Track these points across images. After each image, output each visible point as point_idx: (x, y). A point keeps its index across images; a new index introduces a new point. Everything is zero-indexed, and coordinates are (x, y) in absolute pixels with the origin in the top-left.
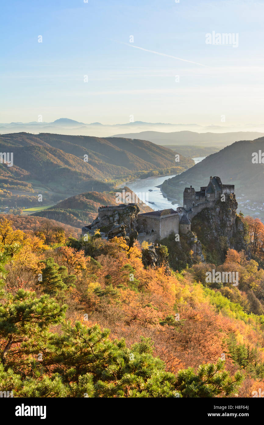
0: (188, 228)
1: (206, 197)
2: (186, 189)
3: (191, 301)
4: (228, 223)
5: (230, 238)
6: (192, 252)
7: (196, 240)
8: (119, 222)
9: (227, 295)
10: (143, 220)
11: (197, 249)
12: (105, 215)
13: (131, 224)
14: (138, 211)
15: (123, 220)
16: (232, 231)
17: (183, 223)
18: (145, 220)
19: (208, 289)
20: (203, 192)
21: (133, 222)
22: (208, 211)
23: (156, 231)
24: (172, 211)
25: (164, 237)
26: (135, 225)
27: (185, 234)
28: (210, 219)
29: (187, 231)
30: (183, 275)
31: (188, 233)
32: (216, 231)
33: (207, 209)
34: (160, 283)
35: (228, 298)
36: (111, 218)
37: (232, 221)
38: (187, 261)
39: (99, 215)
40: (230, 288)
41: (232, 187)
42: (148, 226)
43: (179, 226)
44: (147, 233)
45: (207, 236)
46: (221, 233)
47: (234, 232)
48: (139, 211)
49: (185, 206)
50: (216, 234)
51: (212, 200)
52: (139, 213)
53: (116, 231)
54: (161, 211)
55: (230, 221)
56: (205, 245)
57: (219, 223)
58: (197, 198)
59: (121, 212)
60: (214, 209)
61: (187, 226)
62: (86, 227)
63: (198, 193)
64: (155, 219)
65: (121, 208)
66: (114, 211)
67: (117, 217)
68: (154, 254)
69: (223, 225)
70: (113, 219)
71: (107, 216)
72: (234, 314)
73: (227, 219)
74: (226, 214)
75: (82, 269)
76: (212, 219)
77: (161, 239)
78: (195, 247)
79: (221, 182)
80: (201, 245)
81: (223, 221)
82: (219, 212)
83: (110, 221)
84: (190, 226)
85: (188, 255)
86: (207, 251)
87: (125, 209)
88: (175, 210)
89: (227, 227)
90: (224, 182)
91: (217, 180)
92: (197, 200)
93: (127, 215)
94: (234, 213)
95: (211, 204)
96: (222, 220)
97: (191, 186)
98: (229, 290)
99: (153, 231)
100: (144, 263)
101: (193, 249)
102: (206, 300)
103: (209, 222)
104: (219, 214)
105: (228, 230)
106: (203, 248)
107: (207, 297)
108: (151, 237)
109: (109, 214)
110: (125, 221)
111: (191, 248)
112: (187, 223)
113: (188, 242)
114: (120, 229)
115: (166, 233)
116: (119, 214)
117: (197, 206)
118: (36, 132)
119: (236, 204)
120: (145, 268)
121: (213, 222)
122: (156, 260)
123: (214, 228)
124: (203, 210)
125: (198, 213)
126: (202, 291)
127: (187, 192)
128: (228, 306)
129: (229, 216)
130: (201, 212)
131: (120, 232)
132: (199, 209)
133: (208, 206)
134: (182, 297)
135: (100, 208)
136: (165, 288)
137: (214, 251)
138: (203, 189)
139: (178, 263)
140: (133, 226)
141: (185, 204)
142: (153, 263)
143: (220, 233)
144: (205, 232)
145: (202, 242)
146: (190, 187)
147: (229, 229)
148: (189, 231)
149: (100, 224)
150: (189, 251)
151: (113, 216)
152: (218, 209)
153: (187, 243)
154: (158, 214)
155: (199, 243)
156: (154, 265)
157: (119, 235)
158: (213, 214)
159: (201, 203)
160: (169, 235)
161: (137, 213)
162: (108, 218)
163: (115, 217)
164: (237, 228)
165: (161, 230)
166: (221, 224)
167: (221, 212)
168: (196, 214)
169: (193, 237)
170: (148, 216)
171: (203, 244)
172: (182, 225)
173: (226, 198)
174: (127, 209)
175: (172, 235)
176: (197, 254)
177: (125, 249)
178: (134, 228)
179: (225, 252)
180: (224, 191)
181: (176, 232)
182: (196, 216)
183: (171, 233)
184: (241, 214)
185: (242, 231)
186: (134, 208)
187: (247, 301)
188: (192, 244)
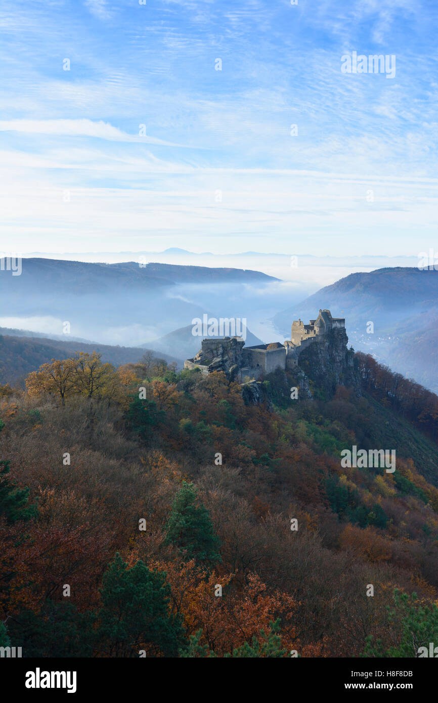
0: (295, 363)
1: (315, 331)
2: (295, 323)
3: (294, 441)
4: (337, 358)
5: (340, 373)
7: (303, 375)
8: (222, 355)
9: (334, 433)
10: (248, 354)
11: (304, 385)
12: (209, 349)
13: (236, 358)
15: (227, 354)
16: (342, 367)
17: (290, 358)
18: (250, 354)
19: (314, 426)
20: (313, 325)
21: (237, 356)
22: (317, 345)
23: (261, 366)
24: (279, 345)
25: (270, 372)
26: (239, 359)
27: (291, 369)
28: (318, 354)
29: (294, 366)
30: (288, 412)
31: (295, 368)
32: (325, 366)
33: (316, 343)
34: (261, 419)
35: (335, 437)
36: (215, 352)
37: (341, 355)
39: (203, 348)
40: (337, 426)
41: (343, 321)
42: (254, 360)
43: (286, 361)
44: (252, 367)
45: (315, 371)
46: (331, 368)
47: (343, 368)
48: (244, 344)
49: (293, 341)
50: (324, 370)
51: (321, 334)
52: (244, 347)
53: (215, 365)
54: (267, 345)
55: (339, 356)
56: (313, 381)
57: (328, 357)
58: (306, 331)
59: (225, 345)
60: (322, 343)
61: (294, 361)
62: (188, 360)
63: (306, 327)
64: (261, 353)
65: (226, 341)
66: (219, 343)
67: (221, 350)
68: (256, 389)
69: (333, 360)
70: (217, 353)
71: (211, 349)
73: (337, 354)
74: (336, 349)
75: (174, 404)
76: (321, 353)
77: (266, 374)
78: (302, 383)
79: (331, 316)
80: (308, 380)
81: (333, 356)
82: (329, 346)
83: (213, 354)
84: (297, 360)
86: (315, 386)
87: (229, 341)
88: (283, 343)
89: (337, 362)
90: (334, 316)
91: (326, 315)
92: (306, 333)
93: (231, 349)
94: (345, 347)
95: (320, 338)
96: (331, 355)
97: (300, 320)
98: (336, 428)
99: (258, 365)
100: (245, 400)
101: (300, 385)
102: (311, 439)
103: (318, 357)
104: (329, 348)
105: (337, 366)
106: (310, 384)
107: (311, 435)
108: (256, 372)
109: (213, 347)
110: (229, 355)
111: (298, 383)
112: (294, 358)
113: (295, 377)
114: (221, 363)
115: (271, 368)
116: (223, 348)
117: (304, 341)
119: (347, 339)
120: (246, 404)
121: (322, 357)
122: (258, 395)
123: (323, 363)
124: (311, 344)
125: (307, 348)
126: (307, 428)
127: (296, 325)
129: (339, 351)
130: (309, 346)
131: (220, 366)
132: (308, 344)
133: (317, 341)
134: (284, 435)
135: (203, 340)
136: (266, 429)
137: (323, 387)
138: (313, 322)
140: (238, 360)
141: (293, 338)
142: (254, 398)
143: (329, 368)
144: (313, 368)
145: (309, 377)
146: (298, 320)
147: (339, 364)
148: (296, 366)
149: (203, 357)
151: (217, 349)
152: (327, 344)
153: (293, 378)
154: (264, 347)
156: (256, 401)
157: (219, 369)
158: (322, 348)
159: (310, 337)
160: (276, 370)
161: (242, 346)
162: (212, 351)
163: (218, 350)
164: (347, 363)
165: (266, 364)
166: (330, 359)
167: (330, 346)
168: (304, 348)
169: (301, 371)
170: (253, 350)
171: (311, 379)
172: (290, 360)
173: (336, 332)
174: (232, 342)
175: (278, 371)
176: (304, 389)
177: (225, 384)
178: (239, 361)
179: (334, 389)
180: (334, 325)
181: (283, 366)
182: (305, 350)
183: (277, 368)
184: (352, 349)
185: (352, 367)
186: (238, 342)
188: (298, 379)
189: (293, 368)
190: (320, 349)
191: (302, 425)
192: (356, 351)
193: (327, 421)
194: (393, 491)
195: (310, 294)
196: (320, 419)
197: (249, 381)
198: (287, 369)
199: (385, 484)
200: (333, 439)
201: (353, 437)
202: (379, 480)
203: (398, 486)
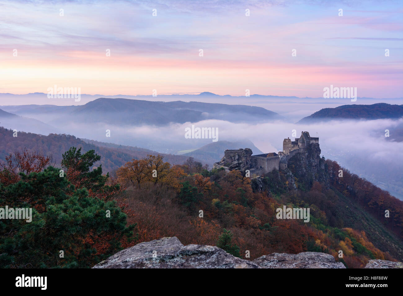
0: (285, 166)
1: (299, 145)
2: (285, 140)
4: (314, 163)
5: (315, 173)
6: (287, 183)
7: (291, 174)
8: (238, 160)
10: (255, 160)
11: (292, 181)
15: (241, 159)
16: (316, 169)
17: (282, 163)
18: (256, 160)
20: (297, 142)
21: (247, 161)
22: (300, 155)
23: (263, 168)
24: (275, 154)
25: (269, 172)
27: (283, 170)
28: (301, 160)
29: (285, 168)
30: (281, 198)
31: (285, 169)
32: (305, 168)
33: (299, 153)
34: (263, 202)
36: (233, 158)
37: (316, 162)
38: (284, 188)
39: (225, 155)
40: (314, 208)
41: (317, 139)
42: (258, 164)
43: (279, 165)
44: (257, 168)
45: (299, 172)
46: (309, 170)
47: (318, 170)
48: (252, 153)
49: (284, 151)
50: (305, 171)
51: (302, 147)
52: (252, 155)
53: (234, 166)
54: (267, 154)
55: (315, 162)
56: (297, 178)
57: (307, 163)
58: (292, 146)
59: (240, 154)
60: (304, 154)
61: (285, 165)
62: (216, 163)
63: (293, 143)
64: (263, 159)
65: (240, 151)
66: (236, 152)
67: (237, 157)
68: (260, 182)
69: (310, 165)
70: (235, 158)
71: (230, 156)
72: (316, 225)
73: (313, 160)
74: (313, 157)
75: (208, 190)
76: (303, 160)
77: (267, 173)
79: (309, 136)
81: (310, 162)
82: (308, 155)
83: (232, 159)
84: (287, 164)
85: (285, 184)
86: (299, 182)
87: (243, 151)
88: (277, 153)
89: (314, 166)
90: (311, 136)
91: (306, 135)
92: (292, 147)
93: (243, 156)
94: (318, 157)
95: (302, 150)
97: (288, 138)
99: (261, 167)
100: (253, 189)
101: (289, 180)
103: (301, 162)
104: (308, 157)
105: (313, 168)
106: (295, 180)
108: (260, 172)
109: (232, 155)
110: (242, 160)
111: (287, 179)
112: (285, 163)
113: (285, 175)
114: (238, 165)
115: (270, 169)
116: (238, 155)
117: (292, 152)
118: (188, 101)
119: (320, 151)
120: (254, 192)
121: (303, 162)
122: (261, 186)
123: (304, 167)
124: (296, 154)
127: (286, 142)
129: (315, 159)
130: (295, 155)
131: (237, 167)
132: (294, 154)
133: (300, 152)
135: (226, 151)
136: (267, 208)
137: (304, 182)
138: (297, 140)
139: (278, 189)
141: (284, 150)
142: (259, 188)
144: (297, 169)
145: (295, 176)
148: (286, 168)
149: (225, 161)
150: (285, 181)
151: (234, 156)
152: (307, 154)
153: (284, 176)
154: (265, 155)
155: (293, 177)
156: (260, 190)
157: (236, 168)
158: (303, 157)
159: (295, 149)
162: (231, 157)
164: (320, 167)
165: (266, 167)
166: (309, 164)
167: (309, 156)
168: (292, 157)
169: (289, 172)
170: (258, 157)
171: (296, 177)
172: (282, 164)
173: (313, 146)
174: (244, 152)
175: (274, 171)
176: (291, 184)
177: (240, 178)
178: (249, 164)
179: (311, 183)
180: (311, 142)
181: (277, 168)
182: (292, 158)
183: (273, 169)
184: (323, 158)
185: (323, 170)
186: (248, 152)
187: (325, 217)
188: (288, 177)
189: (284, 169)
190: (303, 158)
192: (326, 159)
194: (352, 252)
197: (255, 177)
198: (280, 169)
199: (346, 247)
201: (324, 216)
202: (342, 243)
203: (355, 249)
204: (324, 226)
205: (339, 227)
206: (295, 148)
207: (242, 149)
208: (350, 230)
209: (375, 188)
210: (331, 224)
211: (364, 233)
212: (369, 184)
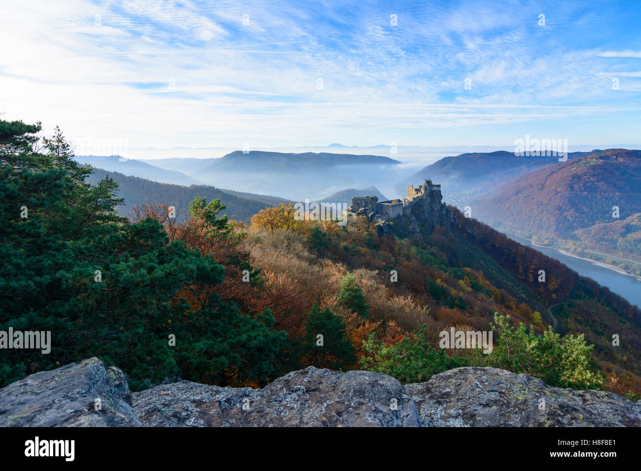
0: (409, 212)
1: (421, 192)
3: (408, 258)
4: (436, 209)
5: (437, 218)
6: (410, 227)
7: (414, 219)
8: (365, 207)
9: (433, 254)
10: (380, 206)
11: (415, 225)
12: (356, 203)
13: (373, 208)
14: (378, 200)
15: (368, 206)
17: (406, 209)
19: (420, 250)
20: (420, 189)
23: (388, 213)
24: (399, 201)
25: (393, 217)
27: (407, 216)
28: (423, 206)
31: (409, 215)
32: (428, 214)
33: (422, 200)
36: (360, 205)
38: (408, 232)
39: (353, 203)
40: (435, 250)
41: (439, 186)
42: (384, 210)
43: (404, 210)
44: (383, 214)
45: (422, 217)
47: (439, 215)
49: (408, 198)
50: (427, 216)
51: (425, 194)
52: (378, 202)
53: (361, 213)
54: (392, 201)
55: (437, 207)
56: (420, 223)
57: (430, 208)
58: (416, 192)
59: (367, 201)
60: (426, 200)
63: (416, 190)
64: (388, 206)
65: (367, 199)
66: (363, 199)
67: (364, 204)
68: (385, 227)
69: (433, 210)
70: (362, 205)
72: (437, 266)
74: (435, 203)
75: (337, 234)
76: (425, 206)
77: (392, 218)
78: (413, 224)
79: (432, 183)
81: (433, 208)
84: (410, 210)
85: (408, 228)
86: (421, 226)
88: (401, 200)
90: (434, 183)
91: (429, 182)
92: (416, 194)
93: (370, 203)
94: (440, 202)
95: (425, 196)
97: (412, 185)
99: (386, 213)
100: (379, 233)
102: (419, 257)
103: (423, 208)
105: (435, 214)
106: (418, 225)
107: (419, 255)
108: (385, 217)
109: (359, 202)
111: (411, 223)
112: (408, 209)
114: (364, 211)
115: (394, 214)
116: (365, 202)
117: (415, 198)
118: (318, 152)
119: (442, 197)
120: (379, 236)
121: (426, 208)
122: (386, 231)
123: (426, 212)
124: (419, 200)
125: (416, 202)
126: (416, 251)
127: (410, 189)
128: (433, 261)
129: (436, 205)
130: (418, 202)
131: (364, 213)
132: (417, 200)
133: (422, 198)
134: (402, 254)
135: (354, 198)
136: (391, 250)
137: (426, 226)
138: (421, 187)
139: (402, 233)
141: (408, 196)
142: (384, 232)
143: (430, 215)
144: (420, 215)
145: (418, 220)
147: (436, 212)
149: (353, 208)
150: (409, 225)
151: (361, 203)
152: (429, 200)
153: (408, 220)
154: (390, 202)
155: (416, 222)
156: (385, 234)
158: (426, 203)
160: (397, 216)
162: (358, 204)
164: (442, 212)
165: (391, 212)
167: (431, 202)
169: (412, 217)
170: (383, 204)
173: (435, 192)
174: (370, 199)
175: (399, 217)
176: (414, 228)
177: (366, 223)
178: (375, 210)
179: (433, 227)
180: (434, 189)
181: (401, 214)
182: (415, 204)
183: (398, 214)
184: (445, 203)
185: (444, 214)
186: (375, 199)
187: (446, 259)
188: (411, 222)
191: (413, 249)
192: (447, 205)
193: (429, 247)
194: (470, 289)
195: (418, 171)
196: (424, 246)
197: (381, 222)
198: (404, 215)
199: (465, 285)
200: (432, 257)
201: (445, 257)
202: (461, 282)
203: (473, 287)
204: (445, 267)
205: (459, 267)
206: (418, 195)
207: (369, 197)
208: (468, 269)
209: (493, 231)
210: (451, 264)
211: (481, 272)
212: (487, 227)
